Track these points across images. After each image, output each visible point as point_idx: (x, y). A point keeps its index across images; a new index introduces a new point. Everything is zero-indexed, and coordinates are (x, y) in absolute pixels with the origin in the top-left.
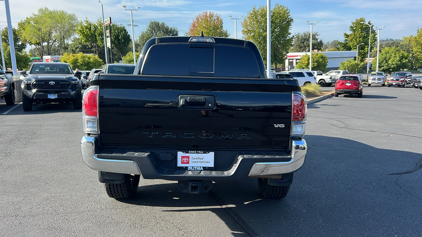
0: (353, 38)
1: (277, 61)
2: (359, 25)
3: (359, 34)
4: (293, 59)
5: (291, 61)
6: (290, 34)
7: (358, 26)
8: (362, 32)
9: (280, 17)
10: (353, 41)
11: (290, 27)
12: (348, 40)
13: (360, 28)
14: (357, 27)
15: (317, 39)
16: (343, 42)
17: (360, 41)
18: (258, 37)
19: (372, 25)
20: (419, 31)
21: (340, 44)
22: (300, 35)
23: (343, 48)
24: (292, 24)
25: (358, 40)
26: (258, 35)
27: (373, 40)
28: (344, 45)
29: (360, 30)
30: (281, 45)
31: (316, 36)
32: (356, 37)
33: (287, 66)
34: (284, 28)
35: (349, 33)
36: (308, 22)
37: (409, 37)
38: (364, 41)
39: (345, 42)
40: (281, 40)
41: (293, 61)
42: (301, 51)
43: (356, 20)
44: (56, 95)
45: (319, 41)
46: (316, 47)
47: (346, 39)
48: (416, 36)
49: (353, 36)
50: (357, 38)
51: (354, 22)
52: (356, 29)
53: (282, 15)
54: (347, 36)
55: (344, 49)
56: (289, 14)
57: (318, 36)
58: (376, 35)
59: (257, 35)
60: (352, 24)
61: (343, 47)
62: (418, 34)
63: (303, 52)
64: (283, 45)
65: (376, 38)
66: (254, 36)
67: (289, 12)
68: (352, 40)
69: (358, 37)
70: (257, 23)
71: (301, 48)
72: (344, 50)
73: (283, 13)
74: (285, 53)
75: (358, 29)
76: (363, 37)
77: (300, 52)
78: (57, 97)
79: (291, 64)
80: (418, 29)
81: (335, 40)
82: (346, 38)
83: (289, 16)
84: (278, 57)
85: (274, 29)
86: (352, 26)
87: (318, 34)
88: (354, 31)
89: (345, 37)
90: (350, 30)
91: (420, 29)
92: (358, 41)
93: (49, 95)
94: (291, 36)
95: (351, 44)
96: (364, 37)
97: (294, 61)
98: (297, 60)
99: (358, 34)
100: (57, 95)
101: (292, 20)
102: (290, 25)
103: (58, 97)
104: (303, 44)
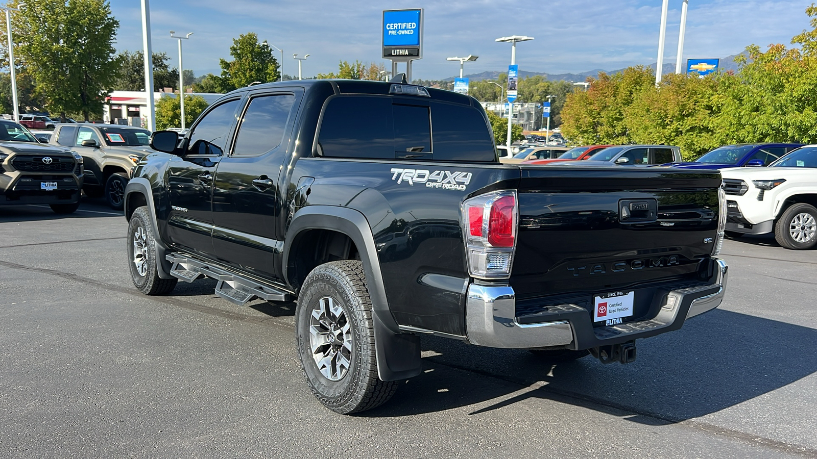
0: (239, 70)
1: (88, 108)
2: (247, 45)
3: (249, 63)
4: (120, 105)
5: (115, 108)
6: (113, 51)
7: (245, 49)
8: (253, 60)
9: (89, 13)
10: (239, 75)
11: (112, 38)
12: (228, 73)
13: (250, 53)
14: (243, 49)
15: (166, 67)
16: (221, 77)
17: (251, 76)
18: (40, 52)
19: (269, 49)
20: (341, 66)
21: (215, 80)
22: (129, 55)
23: (219, 88)
24: (117, 31)
25: (247, 74)
26: (39, 48)
27: (274, 76)
28: (223, 82)
29: (249, 55)
30: (96, 73)
31: (163, 60)
32: (244, 69)
33: (107, 119)
34: (101, 38)
35: (231, 59)
36: (174, 32)
37: (328, 76)
38: (259, 77)
39: (224, 77)
40: (94, 63)
41: (120, 108)
42: (135, 89)
43: (242, 36)
44: (54, 183)
45: (170, 70)
46: (166, 82)
47: (224, 71)
48: (339, 74)
49: (238, 66)
50: (247, 70)
51: (237, 39)
52: (243, 53)
53: (93, 10)
54: (227, 65)
55: (222, 90)
56: (109, 9)
57: (168, 60)
58: (278, 67)
59: (37, 48)
60: (235, 43)
61: (221, 85)
62: (340, 71)
63: (140, 91)
64: (100, 74)
65: (279, 72)
66: (29, 50)
67: (108, 6)
68: (237, 73)
69: (247, 68)
70: (33, 20)
71: (135, 82)
72: (223, 92)
73: (94, 6)
74: (106, 92)
75: (246, 54)
76: (256, 70)
77: (131, 90)
78: (56, 188)
79: (116, 114)
80: (341, 62)
81: (186, 71)
82: (225, 69)
83: (110, 13)
84: (89, 99)
85: (78, 39)
86: (235, 46)
87: (167, 56)
88: (239, 56)
89: (223, 68)
90: (232, 54)
91: (344, 64)
92: (248, 76)
93: (42, 183)
94: (115, 56)
95: (234, 80)
96: (259, 70)
97: (124, 109)
98: (129, 106)
99: (247, 64)
100: (56, 183)
101: (116, 23)
102: (114, 34)
103: (58, 187)
104: (139, 75)
